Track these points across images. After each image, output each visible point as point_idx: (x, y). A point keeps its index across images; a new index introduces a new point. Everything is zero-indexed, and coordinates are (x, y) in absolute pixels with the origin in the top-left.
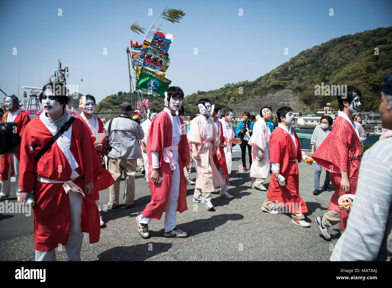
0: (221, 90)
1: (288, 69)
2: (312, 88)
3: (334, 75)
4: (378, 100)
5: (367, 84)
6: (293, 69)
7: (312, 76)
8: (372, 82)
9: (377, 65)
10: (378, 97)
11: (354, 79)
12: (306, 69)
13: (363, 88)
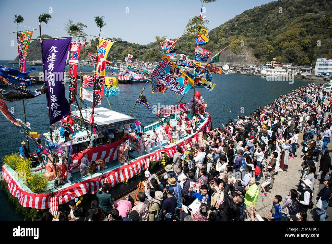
0: (180, 40)
1: (235, 25)
2: (261, 46)
3: (275, 35)
4: (307, 58)
5: (299, 45)
6: (238, 25)
7: (254, 33)
8: (303, 44)
9: (307, 31)
10: (307, 55)
11: (291, 41)
12: (250, 26)
13: (297, 49)
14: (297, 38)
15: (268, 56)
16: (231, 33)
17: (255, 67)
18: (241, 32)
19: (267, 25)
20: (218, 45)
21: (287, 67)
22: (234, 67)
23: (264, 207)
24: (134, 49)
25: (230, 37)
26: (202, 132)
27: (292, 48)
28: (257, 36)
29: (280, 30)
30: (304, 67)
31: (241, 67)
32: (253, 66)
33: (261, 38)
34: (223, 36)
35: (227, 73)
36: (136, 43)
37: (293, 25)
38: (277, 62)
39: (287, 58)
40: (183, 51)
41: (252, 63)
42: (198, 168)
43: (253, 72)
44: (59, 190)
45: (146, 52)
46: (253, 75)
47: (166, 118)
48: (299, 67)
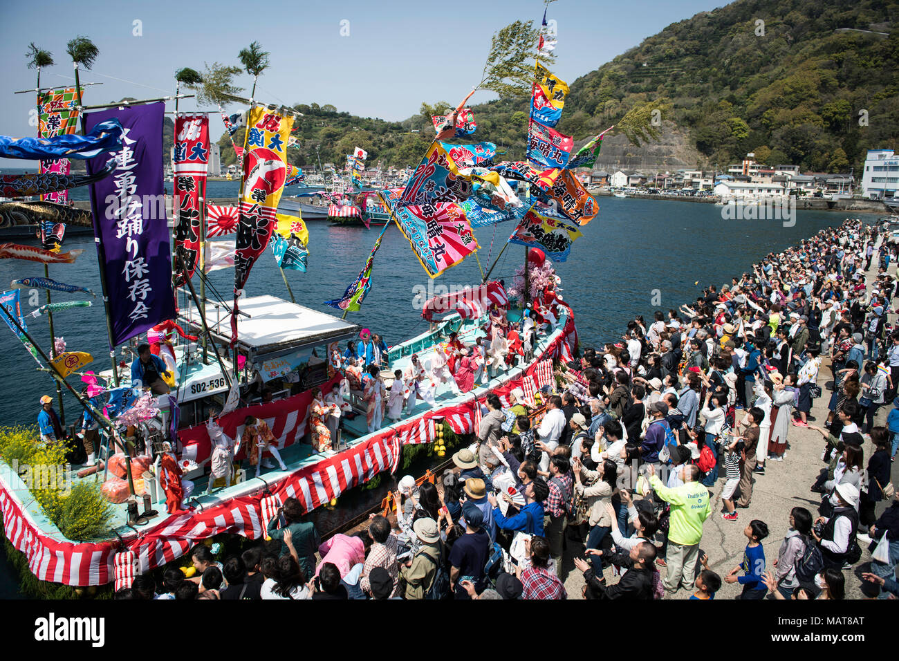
0: (493, 106)
1: (641, 65)
2: (715, 121)
3: (753, 91)
4: (840, 152)
5: (819, 117)
6: (651, 65)
7: (696, 86)
8: (829, 114)
9: (838, 77)
10: (839, 143)
11: (796, 106)
12: (683, 67)
13: (813, 127)
14: (811, 96)
15: (733, 146)
16: (633, 85)
17: (699, 177)
18: (659, 82)
19: (730, 64)
20: (596, 120)
21: (786, 177)
22: (642, 178)
23: (728, 558)
24: (370, 133)
25: (628, 96)
26: (550, 361)
27: (799, 125)
28: (703, 93)
29: (765, 75)
30: (833, 176)
31: (660, 177)
32: (694, 176)
33: (714, 98)
34: (611, 96)
35: (623, 195)
36: (373, 118)
37: (800, 62)
38: (759, 163)
39: (784, 151)
40: (501, 136)
41: (690, 167)
42: (544, 455)
43: (693, 193)
44: (139, 531)
45: (401, 141)
46: (693, 201)
47: (451, 322)
48: (818, 176)
